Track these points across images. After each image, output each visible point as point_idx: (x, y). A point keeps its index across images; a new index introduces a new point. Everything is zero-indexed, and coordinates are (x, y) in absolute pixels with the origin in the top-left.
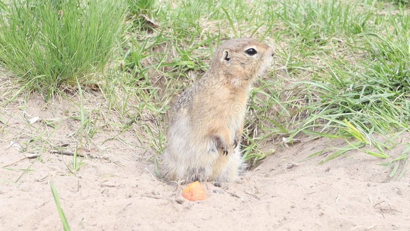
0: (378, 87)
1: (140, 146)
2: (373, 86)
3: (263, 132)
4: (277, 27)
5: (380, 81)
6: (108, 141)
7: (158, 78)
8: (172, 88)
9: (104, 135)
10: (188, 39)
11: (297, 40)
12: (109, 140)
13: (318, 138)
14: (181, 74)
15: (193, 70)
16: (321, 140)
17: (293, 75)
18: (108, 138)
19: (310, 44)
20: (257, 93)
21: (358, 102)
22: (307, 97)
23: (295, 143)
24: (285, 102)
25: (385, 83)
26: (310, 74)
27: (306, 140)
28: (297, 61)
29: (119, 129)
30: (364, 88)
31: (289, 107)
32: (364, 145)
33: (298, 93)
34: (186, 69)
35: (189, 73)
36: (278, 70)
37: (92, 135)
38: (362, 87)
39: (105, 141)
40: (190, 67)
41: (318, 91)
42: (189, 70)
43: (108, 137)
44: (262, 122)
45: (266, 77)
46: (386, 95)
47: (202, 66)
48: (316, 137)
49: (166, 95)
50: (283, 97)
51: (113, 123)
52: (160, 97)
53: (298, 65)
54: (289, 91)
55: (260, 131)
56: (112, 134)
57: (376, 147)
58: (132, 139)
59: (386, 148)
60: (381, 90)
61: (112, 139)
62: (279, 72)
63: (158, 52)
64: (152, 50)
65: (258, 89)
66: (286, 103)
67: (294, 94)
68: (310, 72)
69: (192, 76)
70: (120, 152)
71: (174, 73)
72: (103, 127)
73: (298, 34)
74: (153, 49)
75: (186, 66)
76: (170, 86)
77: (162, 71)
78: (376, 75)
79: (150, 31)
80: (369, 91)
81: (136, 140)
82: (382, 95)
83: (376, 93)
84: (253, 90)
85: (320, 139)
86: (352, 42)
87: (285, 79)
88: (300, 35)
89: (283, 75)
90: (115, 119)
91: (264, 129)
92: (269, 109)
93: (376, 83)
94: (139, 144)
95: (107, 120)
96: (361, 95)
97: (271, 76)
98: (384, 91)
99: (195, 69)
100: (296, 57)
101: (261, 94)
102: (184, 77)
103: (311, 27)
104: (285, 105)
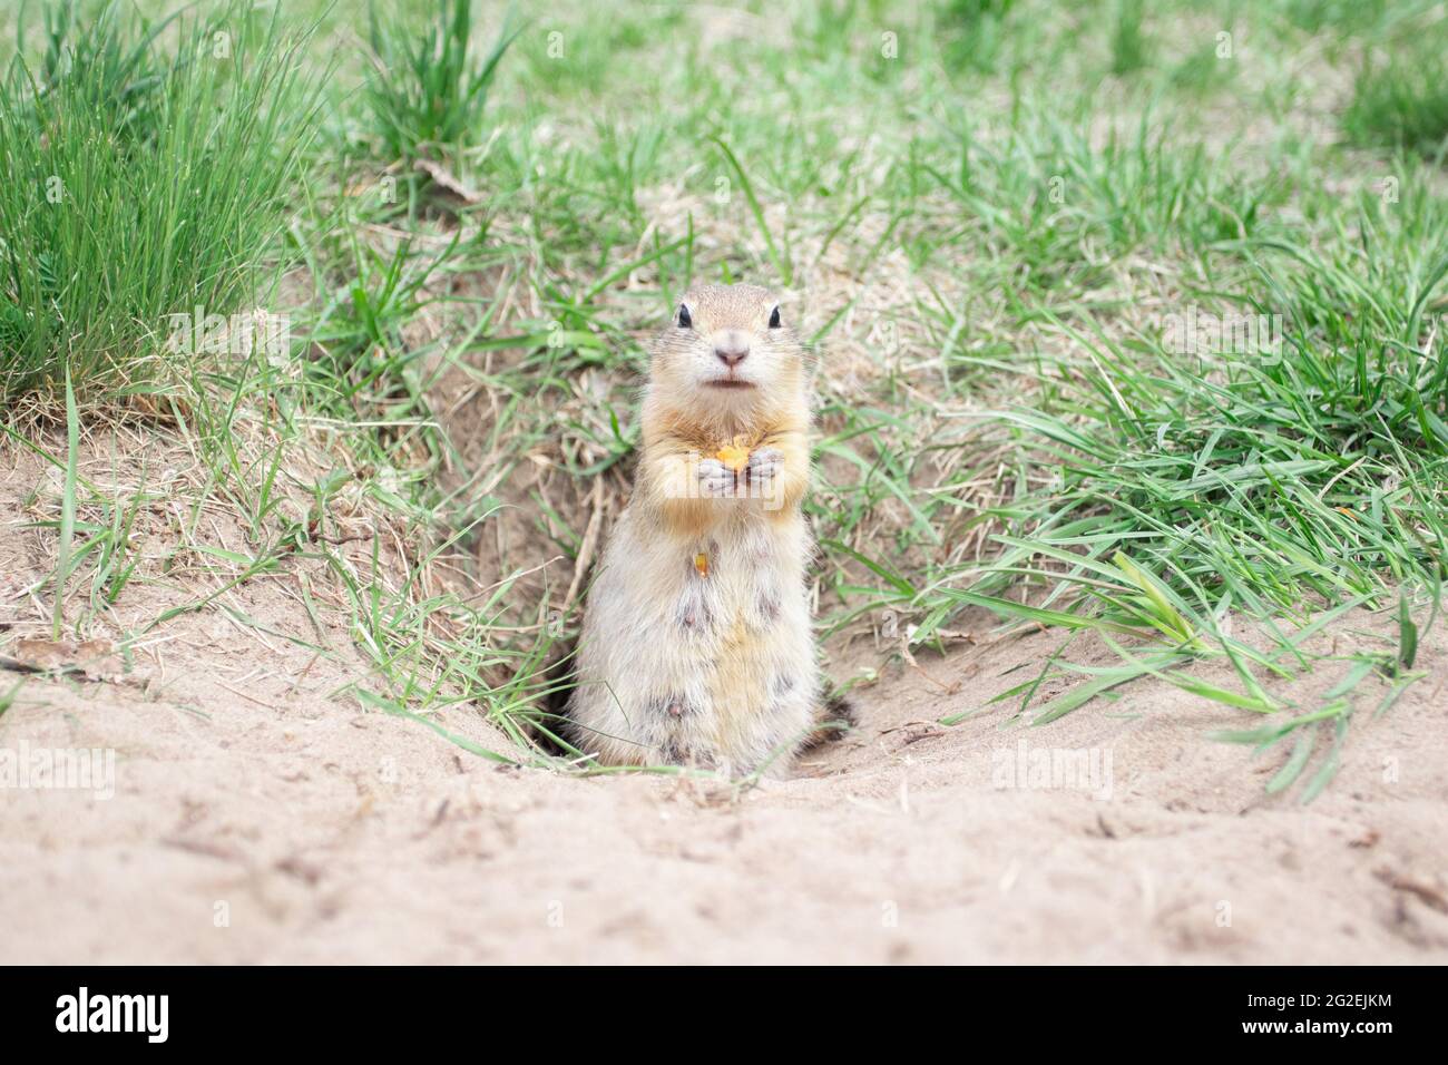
0: (1270, 437)
1: (311, 639)
2: (1249, 432)
3: (843, 602)
4: (934, 221)
5: (1280, 414)
6: (179, 618)
7: (465, 393)
8: (516, 432)
9: (167, 594)
10: (595, 256)
11: (1001, 265)
12: (183, 611)
13: (1037, 631)
14: (550, 381)
15: (599, 366)
16: (1048, 636)
17: (968, 391)
18: (180, 606)
19: (1045, 281)
20: (831, 455)
21: (1181, 491)
22: (1009, 474)
23: (953, 646)
24: (930, 491)
25: (1299, 421)
26: (1035, 390)
27: (994, 634)
28: (989, 340)
29: (236, 572)
30: (1213, 440)
31: (940, 510)
32: (1187, 658)
33: (978, 460)
34: (574, 363)
35: (584, 379)
36: (912, 374)
37: (114, 589)
38: (1205, 436)
39: (166, 618)
40: (586, 354)
41: (1057, 450)
42: (586, 365)
43: (182, 600)
44: (838, 564)
45: (867, 397)
46: (1298, 466)
47: (631, 354)
48: (1030, 625)
49: (495, 456)
50: (923, 472)
51: (216, 550)
52: (470, 465)
53: (991, 353)
54: (948, 448)
55: (830, 598)
56: (203, 591)
57: (1233, 665)
58: (282, 611)
59: (1272, 674)
60: (1280, 447)
61: (199, 609)
62: (918, 381)
63: (472, 294)
64: (448, 288)
65: (831, 439)
66: (932, 497)
67: (964, 463)
68: (1031, 383)
69: (593, 388)
70: (220, 663)
71: (527, 377)
72: (171, 562)
73: (1003, 247)
74: (456, 287)
75: (574, 354)
76: (508, 426)
77: (483, 367)
78: (1269, 392)
79: (452, 221)
80: (1234, 449)
81: (296, 616)
82: (1282, 466)
83: (1261, 459)
84: (817, 441)
85: (1041, 634)
86: (1202, 275)
87: (937, 405)
88: (1013, 246)
89: (932, 392)
90: (227, 533)
91: (844, 593)
92: (870, 515)
93: (1262, 421)
94: (308, 634)
95: (188, 536)
96: (1199, 465)
97: (887, 393)
98: (1295, 451)
99: (609, 363)
100: (988, 325)
101: (844, 459)
102: (563, 392)
103: (1059, 223)
104: (930, 503)
